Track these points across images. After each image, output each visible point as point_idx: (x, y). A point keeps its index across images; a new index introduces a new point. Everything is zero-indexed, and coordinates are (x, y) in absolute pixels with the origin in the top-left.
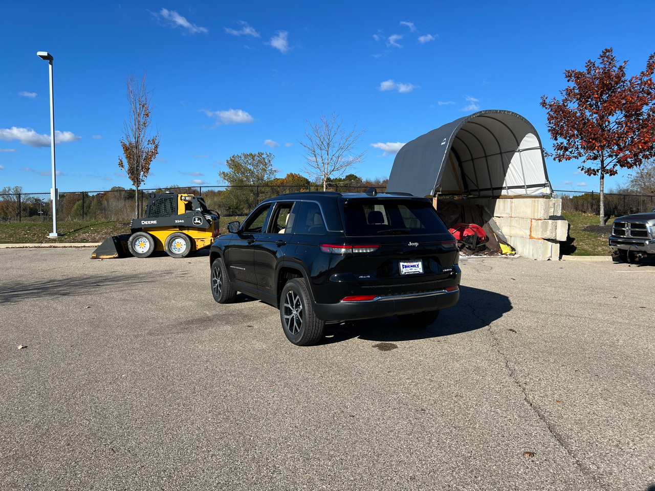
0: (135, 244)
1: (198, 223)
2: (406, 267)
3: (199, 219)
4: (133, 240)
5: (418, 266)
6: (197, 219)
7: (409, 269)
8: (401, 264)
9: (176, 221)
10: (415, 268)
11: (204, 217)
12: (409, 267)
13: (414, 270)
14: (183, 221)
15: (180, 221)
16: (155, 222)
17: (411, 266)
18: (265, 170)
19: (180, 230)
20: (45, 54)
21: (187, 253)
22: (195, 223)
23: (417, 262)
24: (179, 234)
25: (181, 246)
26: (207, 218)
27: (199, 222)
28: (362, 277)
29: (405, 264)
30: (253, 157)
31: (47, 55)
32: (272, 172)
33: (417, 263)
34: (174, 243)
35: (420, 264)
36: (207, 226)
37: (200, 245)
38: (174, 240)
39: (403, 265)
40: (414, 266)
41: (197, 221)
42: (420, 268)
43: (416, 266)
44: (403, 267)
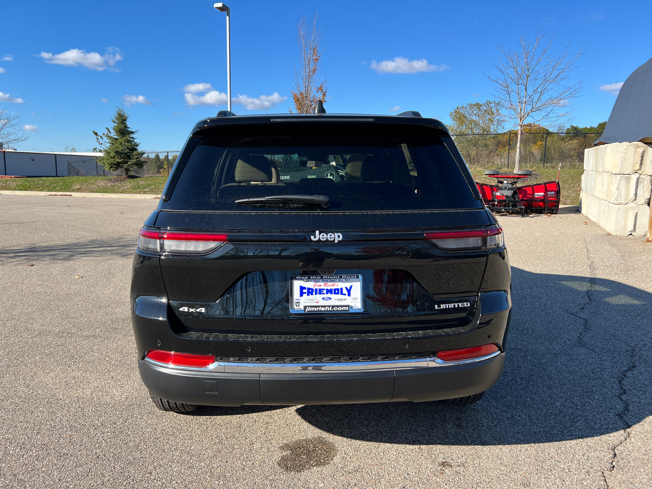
2: (310, 292)
5: (349, 291)
6: (329, 174)
7: (319, 297)
8: (297, 284)
9: (308, 177)
10: (339, 296)
12: (320, 292)
13: (335, 300)
17: (329, 291)
18: (492, 121)
20: (220, 5)
23: (347, 281)
26: (340, 174)
28: (186, 309)
29: (310, 285)
30: (478, 106)
31: (221, 6)
32: (499, 122)
33: (348, 285)
35: (357, 286)
39: (302, 288)
40: (337, 291)
42: (355, 299)
43: (345, 291)
44: (302, 294)
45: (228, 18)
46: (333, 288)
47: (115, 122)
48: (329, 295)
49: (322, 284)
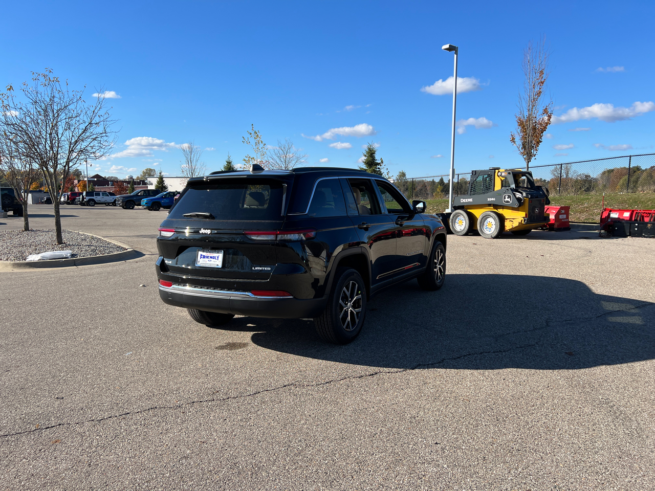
0: (455, 222)
1: (508, 202)
2: (204, 257)
3: (509, 197)
4: (453, 217)
5: (218, 258)
7: (207, 259)
8: (200, 253)
9: (489, 199)
10: (214, 260)
11: (514, 194)
12: (208, 257)
13: (213, 262)
14: (494, 199)
15: (492, 199)
16: (471, 200)
17: (211, 257)
19: (494, 208)
21: (496, 233)
22: (505, 201)
23: (218, 253)
24: (489, 213)
25: (491, 227)
26: (517, 196)
27: (509, 200)
29: (204, 254)
33: (218, 255)
34: (486, 222)
35: (221, 256)
36: (516, 205)
37: (508, 226)
38: (486, 219)
39: (201, 255)
40: (214, 258)
41: (507, 199)
42: (220, 261)
43: (217, 258)
44: (201, 257)
45: (455, 56)
46: (213, 256)
47: (366, 156)
48: (211, 259)
49: (209, 254)
